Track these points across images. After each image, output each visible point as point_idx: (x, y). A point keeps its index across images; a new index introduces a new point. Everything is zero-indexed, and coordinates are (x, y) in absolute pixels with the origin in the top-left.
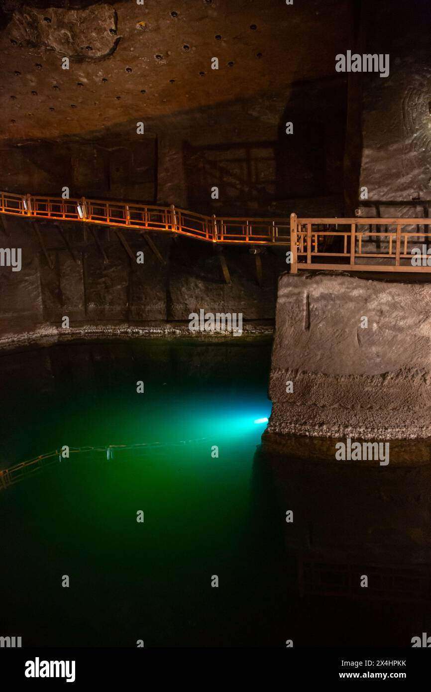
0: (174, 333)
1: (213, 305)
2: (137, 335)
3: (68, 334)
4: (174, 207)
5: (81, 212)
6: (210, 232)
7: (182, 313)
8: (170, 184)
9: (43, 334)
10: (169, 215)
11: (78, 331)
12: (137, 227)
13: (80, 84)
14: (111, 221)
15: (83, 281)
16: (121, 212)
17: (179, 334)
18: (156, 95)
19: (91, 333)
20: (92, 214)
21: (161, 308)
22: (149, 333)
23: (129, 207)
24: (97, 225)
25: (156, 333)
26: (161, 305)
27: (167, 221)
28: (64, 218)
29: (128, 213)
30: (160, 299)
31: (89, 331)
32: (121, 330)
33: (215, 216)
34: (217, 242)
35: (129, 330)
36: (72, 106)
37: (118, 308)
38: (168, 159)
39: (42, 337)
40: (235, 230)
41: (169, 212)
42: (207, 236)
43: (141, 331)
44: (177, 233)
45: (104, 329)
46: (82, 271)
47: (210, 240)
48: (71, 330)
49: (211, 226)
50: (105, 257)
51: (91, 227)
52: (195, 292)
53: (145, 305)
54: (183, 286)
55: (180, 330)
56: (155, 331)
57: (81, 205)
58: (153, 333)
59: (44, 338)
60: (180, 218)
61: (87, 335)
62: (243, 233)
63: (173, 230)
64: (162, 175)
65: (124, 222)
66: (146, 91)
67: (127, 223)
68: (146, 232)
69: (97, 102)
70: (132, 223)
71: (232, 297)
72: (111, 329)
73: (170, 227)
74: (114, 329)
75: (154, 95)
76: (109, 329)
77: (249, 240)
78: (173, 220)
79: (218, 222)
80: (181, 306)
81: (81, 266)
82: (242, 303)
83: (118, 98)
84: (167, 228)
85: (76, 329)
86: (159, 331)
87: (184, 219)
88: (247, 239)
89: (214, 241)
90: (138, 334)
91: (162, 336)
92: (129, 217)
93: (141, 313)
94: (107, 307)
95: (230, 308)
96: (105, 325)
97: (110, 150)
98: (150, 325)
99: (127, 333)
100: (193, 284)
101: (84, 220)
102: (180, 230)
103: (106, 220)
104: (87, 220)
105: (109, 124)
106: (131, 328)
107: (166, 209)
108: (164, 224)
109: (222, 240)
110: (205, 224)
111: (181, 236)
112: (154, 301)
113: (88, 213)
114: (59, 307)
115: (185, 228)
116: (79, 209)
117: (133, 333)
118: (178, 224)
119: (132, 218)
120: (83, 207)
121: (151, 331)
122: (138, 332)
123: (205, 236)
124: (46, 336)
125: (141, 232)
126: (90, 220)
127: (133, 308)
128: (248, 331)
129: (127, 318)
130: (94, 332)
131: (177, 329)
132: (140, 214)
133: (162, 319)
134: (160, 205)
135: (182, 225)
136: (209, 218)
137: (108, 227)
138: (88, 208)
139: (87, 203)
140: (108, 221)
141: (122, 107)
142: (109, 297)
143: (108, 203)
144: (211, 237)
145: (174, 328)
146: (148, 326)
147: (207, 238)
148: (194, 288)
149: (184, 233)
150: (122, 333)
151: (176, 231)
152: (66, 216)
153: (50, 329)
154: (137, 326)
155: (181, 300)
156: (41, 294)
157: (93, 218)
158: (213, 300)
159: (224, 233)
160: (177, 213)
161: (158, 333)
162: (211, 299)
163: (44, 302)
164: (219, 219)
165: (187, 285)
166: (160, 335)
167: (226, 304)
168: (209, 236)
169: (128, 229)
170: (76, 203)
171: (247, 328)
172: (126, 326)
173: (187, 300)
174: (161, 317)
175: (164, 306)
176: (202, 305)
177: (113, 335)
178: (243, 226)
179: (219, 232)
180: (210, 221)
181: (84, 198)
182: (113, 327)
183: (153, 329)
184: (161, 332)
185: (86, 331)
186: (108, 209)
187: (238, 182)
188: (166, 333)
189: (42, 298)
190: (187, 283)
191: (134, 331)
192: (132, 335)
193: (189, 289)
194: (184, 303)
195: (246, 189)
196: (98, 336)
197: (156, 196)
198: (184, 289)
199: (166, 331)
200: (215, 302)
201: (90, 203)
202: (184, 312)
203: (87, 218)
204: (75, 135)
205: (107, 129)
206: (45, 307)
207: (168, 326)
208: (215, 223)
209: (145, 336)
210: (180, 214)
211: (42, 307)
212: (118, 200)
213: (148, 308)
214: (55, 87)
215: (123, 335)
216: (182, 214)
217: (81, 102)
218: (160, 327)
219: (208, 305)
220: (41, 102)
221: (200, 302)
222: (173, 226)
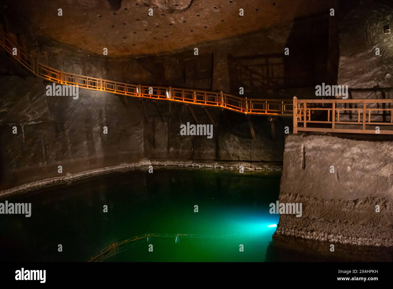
0: (220, 168)
1: (244, 152)
2: (197, 168)
3: (157, 165)
4: (222, 92)
5: (168, 95)
6: (244, 107)
7: (225, 156)
8: (219, 79)
9: (143, 164)
10: (219, 97)
11: (163, 164)
12: (200, 104)
13: (171, 24)
14: (185, 100)
15: (167, 135)
16: (191, 95)
17: (223, 168)
18: (213, 29)
19: (170, 165)
20: (174, 96)
21: (212, 153)
22: (205, 167)
23: (196, 92)
24: (177, 102)
25: (209, 167)
26: (212, 151)
27: (218, 101)
28: (158, 98)
29: (195, 96)
30: (212, 147)
31: (169, 164)
32: (188, 165)
33: (246, 98)
34: (247, 114)
35: (193, 165)
36: (166, 36)
37: (187, 151)
38: (219, 64)
39: (142, 166)
40: (258, 106)
41: (219, 95)
42: (242, 110)
43: (200, 166)
44: (223, 108)
45: (178, 164)
46: (167, 129)
47: (243, 112)
48: (159, 163)
49: (244, 104)
50: (181, 121)
51: (174, 104)
52: (233, 144)
53: (203, 150)
54: (226, 139)
55: (223, 166)
56: (208, 166)
57: (168, 91)
58: (207, 167)
59: (144, 167)
60: (225, 99)
61: (168, 166)
62: (264, 108)
63: (221, 106)
64: (215, 74)
65: (193, 101)
66: (208, 27)
67: (194, 102)
68: (205, 107)
69: (180, 34)
70: (197, 102)
71: (256, 147)
72: (182, 164)
73: (219, 104)
74: (184, 164)
75: (212, 29)
76: (181, 164)
77: (267, 113)
78: (221, 100)
79: (249, 102)
80: (225, 151)
81: (167, 126)
82: (262, 151)
83: (192, 31)
84: (217, 105)
85: (162, 162)
86: (211, 166)
87: (228, 100)
88: (266, 112)
89: (246, 113)
90: (199, 168)
91: (213, 169)
92: (195, 98)
93: (200, 155)
94: (181, 150)
95: (255, 154)
96: (179, 161)
97: (186, 60)
98: (205, 162)
99: (191, 166)
100: (232, 139)
101: (170, 99)
102: (226, 106)
103: (182, 100)
104: (172, 100)
105: (186, 45)
106: (194, 163)
107: (217, 94)
108: (216, 103)
109: (251, 112)
110: (240, 103)
111: (226, 110)
112: (209, 148)
113: (172, 96)
114: (153, 149)
115: (229, 105)
116: (167, 93)
117: (195, 166)
118: (224, 102)
119: (197, 99)
120: (170, 92)
121: (206, 166)
122: (198, 167)
123: (240, 110)
124: (144, 166)
125: (202, 107)
126: (173, 100)
127: (196, 152)
128: (265, 168)
129: (192, 158)
130: (172, 165)
131: (222, 165)
132: (202, 96)
133: (213, 159)
134: (214, 91)
135: (227, 103)
136: (243, 99)
137: (183, 104)
138: (172, 93)
139: (172, 90)
140: (184, 100)
141: (193, 36)
142: (182, 145)
143: (184, 90)
144: (244, 111)
145: (220, 165)
146: (205, 163)
147: (241, 111)
148: (233, 141)
149: (228, 108)
150: (189, 166)
151: (223, 107)
152: (160, 97)
153: (147, 162)
154: (197, 163)
155: (225, 148)
156: (143, 141)
157: (175, 99)
158: (244, 148)
159: (252, 108)
160: (224, 96)
161: (210, 167)
162: (243, 148)
163: (145, 146)
164: (249, 100)
165: (229, 139)
166: (211, 169)
167: (252, 151)
168: (243, 110)
169: (195, 105)
170: (165, 90)
171: (265, 167)
172: (191, 162)
173: (229, 148)
174: (212, 158)
175: (214, 151)
176: (238, 152)
177: (183, 167)
178: (264, 104)
179: (249, 107)
180: (243, 101)
181: (170, 87)
182: (183, 163)
183: (207, 165)
184: (212, 167)
185: (168, 164)
186: (183, 93)
187: (261, 78)
188: (215, 167)
189: (144, 144)
190: (229, 138)
191: (196, 165)
192: (194, 168)
193: (230, 142)
194: (226, 150)
195: (266, 82)
196: (174, 167)
197: (212, 86)
198: (226, 141)
199: (215, 166)
200: (245, 150)
201: (173, 90)
202: (226, 156)
203: (172, 98)
204: (167, 52)
205: (185, 48)
206: (145, 149)
207: (216, 163)
208: (247, 102)
209: (202, 169)
210: (225, 97)
211: (143, 149)
212: (190, 88)
213: (205, 152)
214: (157, 26)
215: (189, 167)
216: (227, 97)
217: (171, 34)
218: (211, 163)
219: (241, 152)
220: (150, 35)
221: (236, 150)
222: (221, 103)
